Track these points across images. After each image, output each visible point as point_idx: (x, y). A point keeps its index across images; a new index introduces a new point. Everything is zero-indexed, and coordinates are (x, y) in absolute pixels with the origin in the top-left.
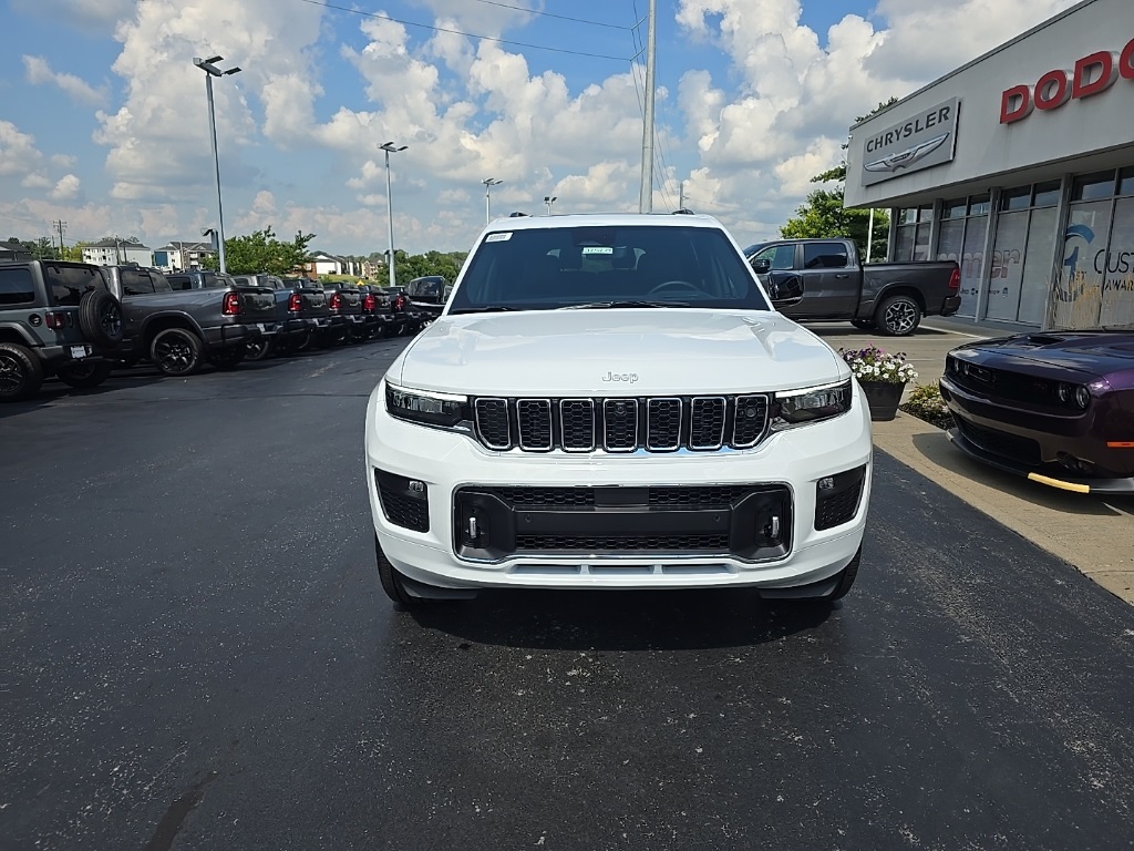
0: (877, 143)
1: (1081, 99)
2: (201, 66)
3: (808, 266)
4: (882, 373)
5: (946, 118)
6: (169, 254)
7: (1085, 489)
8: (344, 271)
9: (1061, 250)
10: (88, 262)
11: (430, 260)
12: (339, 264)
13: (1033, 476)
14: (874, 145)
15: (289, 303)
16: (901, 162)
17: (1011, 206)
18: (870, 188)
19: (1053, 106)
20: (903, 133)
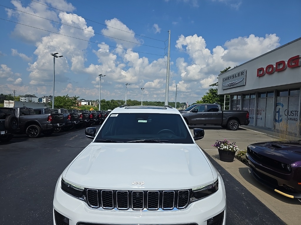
0: (225, 79)
1: (278, 72)
2: (53, 55)
3: (208, 111)
4: (229, 149)
5: (243, 74)
6: (43, 99)
7: (292, 197)
8: (89, 104)
9: (275, 109)
10: (21, 100)
11: (111, 102)
12: (87, 102)
13: (276, 190)
14: (225, 80)
15: (68, 117)
16: (232, 84)
17: (261, 97)
18: (224, 91)
19: (271, 73)
20: (232, 77)
